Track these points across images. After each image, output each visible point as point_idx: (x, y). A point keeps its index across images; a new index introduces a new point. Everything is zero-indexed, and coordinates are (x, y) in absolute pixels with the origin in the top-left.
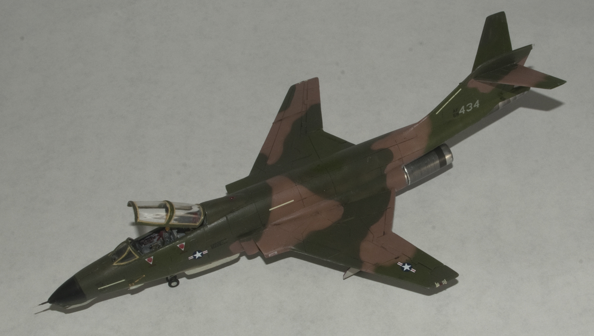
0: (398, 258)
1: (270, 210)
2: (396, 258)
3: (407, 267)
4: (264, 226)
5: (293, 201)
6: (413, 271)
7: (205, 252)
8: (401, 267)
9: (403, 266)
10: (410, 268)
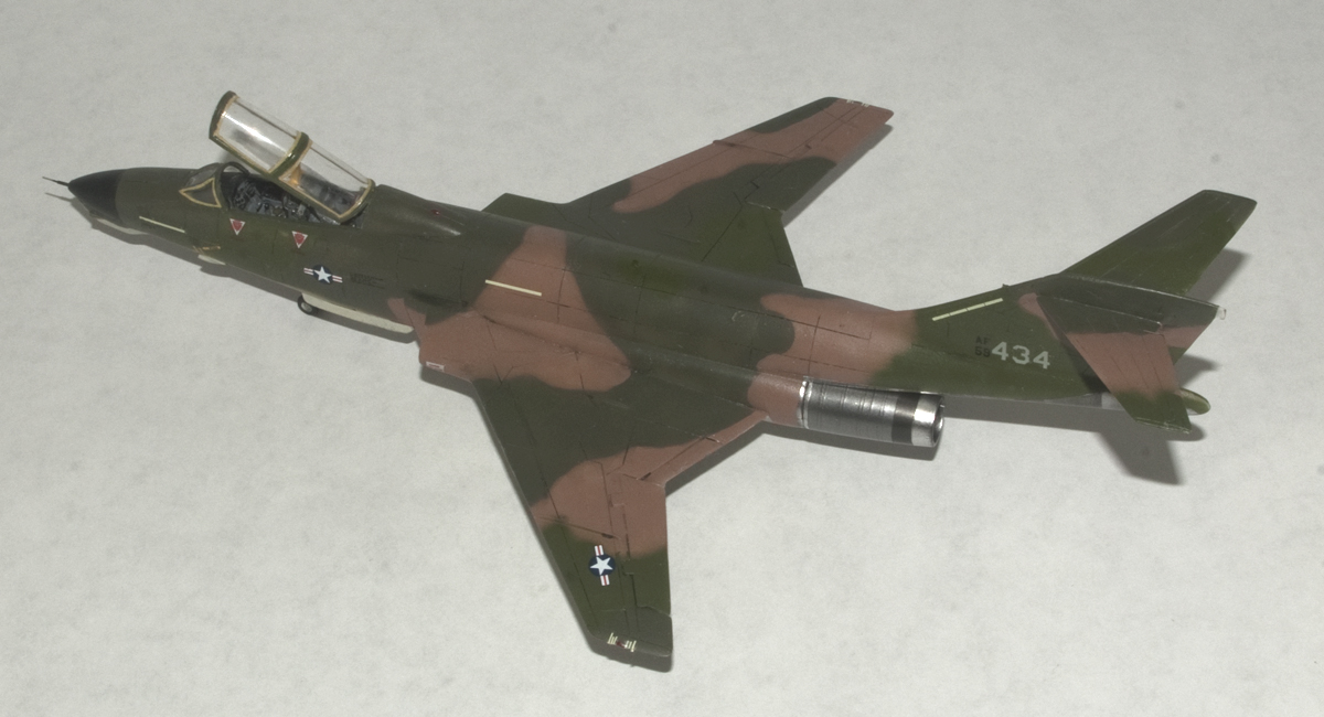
0: (610, 537)
1: (487, 281)
2: (604, 535)
4: (465, 305)
5: (539, 294)
7: (338, 279)
8: (595, 556)
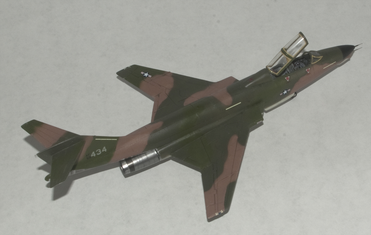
3: (146, 75)
6: (142, 73)
9: (148, 75)
10: (144, 74)
